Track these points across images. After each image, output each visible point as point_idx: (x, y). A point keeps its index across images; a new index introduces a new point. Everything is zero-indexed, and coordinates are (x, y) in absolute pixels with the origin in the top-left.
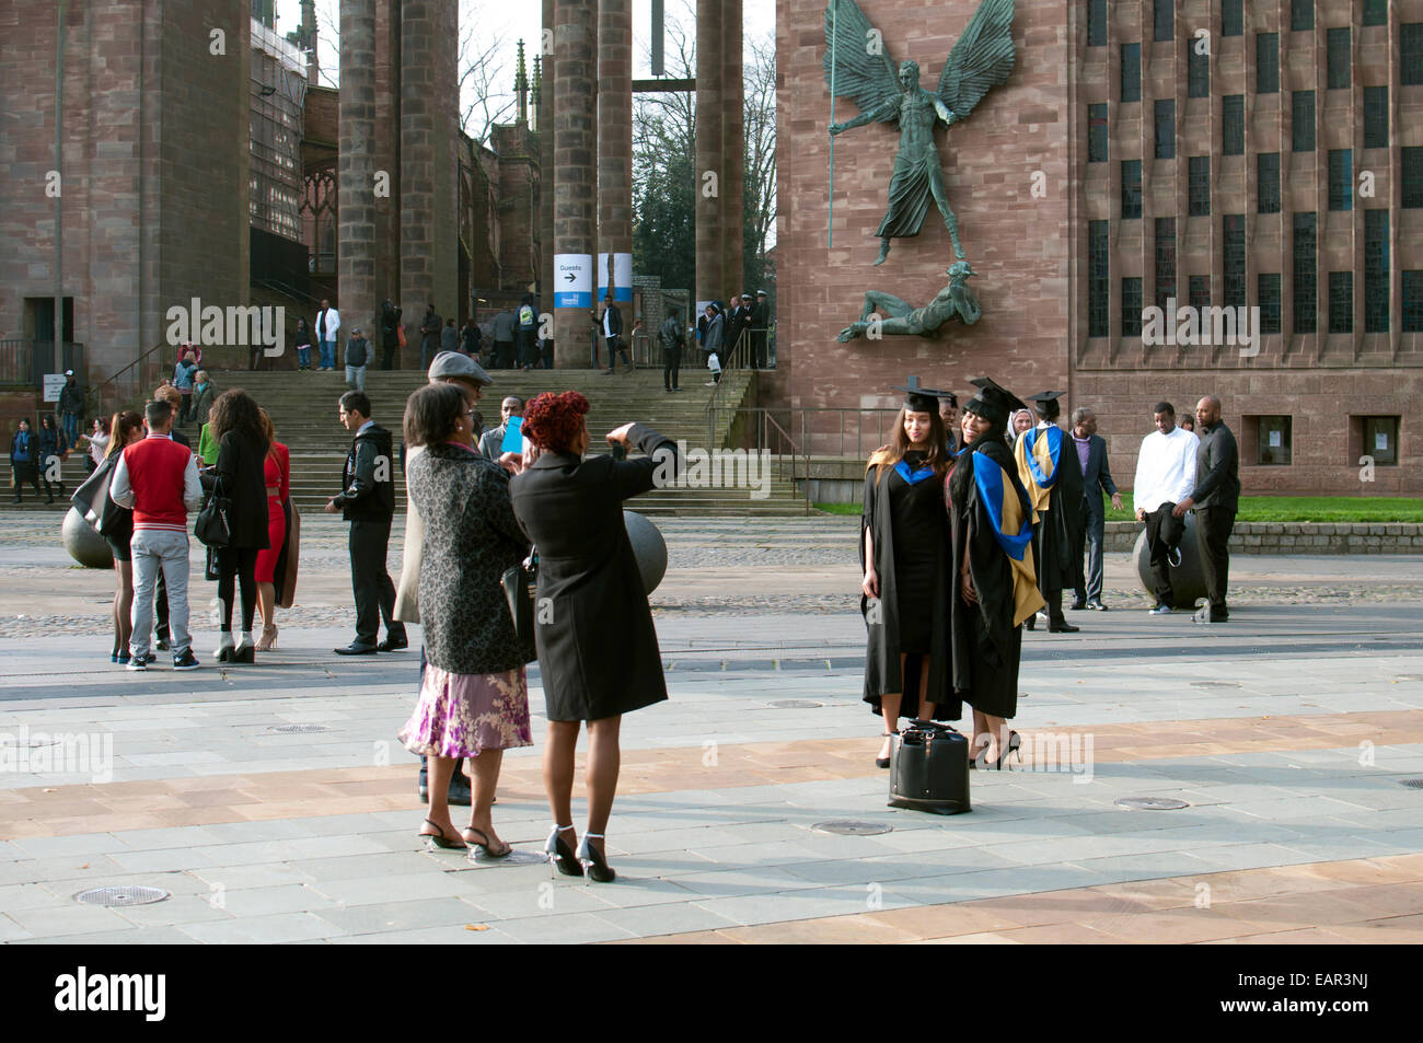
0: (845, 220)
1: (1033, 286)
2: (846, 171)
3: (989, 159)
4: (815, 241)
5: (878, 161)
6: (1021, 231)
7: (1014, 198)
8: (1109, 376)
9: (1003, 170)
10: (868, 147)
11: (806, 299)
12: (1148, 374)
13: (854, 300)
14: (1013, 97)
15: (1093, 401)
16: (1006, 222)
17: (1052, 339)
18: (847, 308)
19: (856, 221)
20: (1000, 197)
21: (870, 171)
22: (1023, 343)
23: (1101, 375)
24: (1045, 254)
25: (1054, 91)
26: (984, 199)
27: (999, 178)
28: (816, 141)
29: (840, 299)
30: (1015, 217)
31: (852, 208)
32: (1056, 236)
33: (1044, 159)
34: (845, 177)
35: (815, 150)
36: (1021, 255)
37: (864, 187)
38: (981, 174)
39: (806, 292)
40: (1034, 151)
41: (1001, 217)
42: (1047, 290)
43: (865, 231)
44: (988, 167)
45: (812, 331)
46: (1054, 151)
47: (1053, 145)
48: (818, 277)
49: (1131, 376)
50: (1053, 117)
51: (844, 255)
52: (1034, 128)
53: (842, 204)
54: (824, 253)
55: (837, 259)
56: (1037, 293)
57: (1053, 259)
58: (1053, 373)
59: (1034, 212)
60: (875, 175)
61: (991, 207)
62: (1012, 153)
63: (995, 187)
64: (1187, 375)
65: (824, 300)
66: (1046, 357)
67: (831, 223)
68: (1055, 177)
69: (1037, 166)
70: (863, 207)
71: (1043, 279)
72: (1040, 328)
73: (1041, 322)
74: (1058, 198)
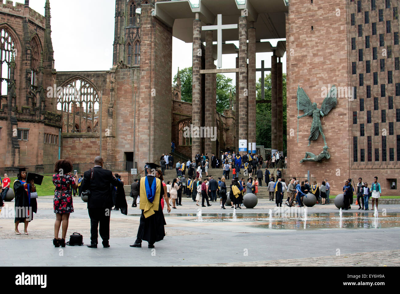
0: (301, 137)
1: (342, 151)
2: (302, 126)
3: (332, 123)
4: (295, 141)
5: (309, 124)
6: (339, 139)
7: (337, 132)
8: (358, 170)
9: (335, 126)
10: (306, 121)
11: (293, 154)
12: (366, 170)
13: (303, 154)
14: (337, 110)
15: (355, 176)
16: (336, 137)
17: (345, 162)
18: (302, 156)
19: (304, 137)
20: (334, 132)
21: (307, 126)
22: (339, 163)
23: (356, 170)
24: (344, 144)
25: (346, 109)
26: (331, 132)
27: (334, 128)
28: (295, 119)
29: (300, 153)
30: (337, 136)
31: (303, 134)
32: (346, 140)
33: (343, 123)
34: (301, 127)
35: (295, 121)
36: (339, 144)
37: (305, 129)
38: (330, 127)
39: (293, 152)
40: (342, 122)
41: (335, 136)
42: (345, 152)
43: (306, 139)
44: (332, 125)
45: (295, 160)
46: (346, 122)
47: (346, 120)
48: (296, 149)
49: (363, 170)
50: (345, 114)
51: (301, 144)
52: (341, 117)
53: (301, 133)
54: (297, 144)
55: (300, 145)
56: (342, 152)
57: (345, 145)
58: (346, 170)
59: (342, 135)
60: (308, 127)
61: (333, 134)
62: (337, 122)
63: (333, 129)
64: (374, 170)
65: (297, 154)
66: (344, 166)
67: (299, 137)
68: (346, 127)
69: (342, 125)
70: (305, 134)
71: (343, 149)
72: (343, 160)
73: (343, 158)
74: (346, 132)
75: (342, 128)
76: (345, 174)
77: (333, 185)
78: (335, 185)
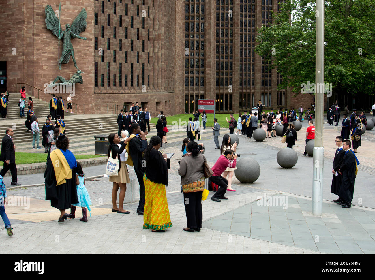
0: (47, 58)
1: (87, 76)
2: (47, 47)
3: (78, 47)
4: (40, 63)
5: (55, 45)
6: (85, 64)
7: (83, 56)
8: (100, 95)
9: (81, 50)
10: (52, 42)
11: (38, 77)
12: (108, 94)
13: (49, 77)
14: (84, 34)
15: (98, 100)
16: (82, 61)
17: (90, 87)
18: (48, 79)
19: (50, 59)
20: (80, 56)
21: (53, 47)
22: (85, 88)
23: (99, 95)
24: (89, 69)
25: (91, 34)
26: (78, 56)
27: (80, 52)
28: (40, 39)
29: (46, 77)
30: (83, 60)
31: (49, 56)
32: (92, 65)
33: (89, 48)
34: (47, 48)
35: (40, 41)
36: (85, 69)
37: (51, 51)
38: (77, 50)
39: (37, 75)
40: (88, 47)
41: (81, 60)
42: (90, 77)
43: (52, 61)
44: (78, 49)
45: (39, 84)
46: (91, 47)
47: (91, 46)
48: (40, 72)
49: (105, 95)
50: (91, 40)
51: (46, 67)
52: (87, 41)
53: (46, 55)
54: (42, 66)
55: (45, 67)
56: (88, 77)
57: (91, 70)
58: (91, 94)
59: (87, 60)
60: (54, 48)
61: (79, 58)
62: (83, 47)
63: (80, 53)
64: (115, 95)
65: (42, 77)
66: (90, 91)
67: (43, 59)
68: (91, 52)
69: (88, 50)
70: (51, 56)
71: (89, 74)
72: (88, 85)
73: (89, 83)
74: (92, 57)
75: (88, 52)
76: (90, 99)
77: (79, 110)
78: (81, 110)
